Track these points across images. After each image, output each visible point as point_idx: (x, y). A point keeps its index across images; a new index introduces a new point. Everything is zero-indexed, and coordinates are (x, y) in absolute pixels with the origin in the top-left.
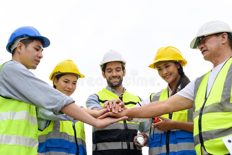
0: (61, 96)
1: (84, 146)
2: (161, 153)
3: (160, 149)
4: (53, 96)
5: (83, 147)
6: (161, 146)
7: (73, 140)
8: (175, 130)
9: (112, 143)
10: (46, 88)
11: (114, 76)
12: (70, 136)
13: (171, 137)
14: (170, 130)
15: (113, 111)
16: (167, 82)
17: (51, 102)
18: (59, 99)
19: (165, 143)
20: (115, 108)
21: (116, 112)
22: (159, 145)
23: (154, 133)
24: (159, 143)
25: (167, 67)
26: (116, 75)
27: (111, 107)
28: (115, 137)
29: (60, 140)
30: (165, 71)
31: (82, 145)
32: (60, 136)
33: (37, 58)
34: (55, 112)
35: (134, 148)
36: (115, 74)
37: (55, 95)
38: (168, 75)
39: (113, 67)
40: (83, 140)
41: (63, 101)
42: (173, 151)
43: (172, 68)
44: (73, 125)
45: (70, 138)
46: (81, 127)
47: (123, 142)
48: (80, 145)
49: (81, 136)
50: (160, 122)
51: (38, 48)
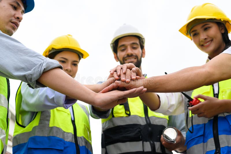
0: (41, 59)
1: (89, 149)
2: (208, 150)
3: (205, 146)
4: (26, 58)
5: (87, 149)
6: (206, 142)
7: (70, 139)
8: (226, 114)
9: (128, 143)
10: (16, 46)
11: (129, 54)
12: (65, 133)
13: (221, 126)
14: (217, 116)
15: (123, 78)
16: (207, 52)
17: (23, 65)
18: (36, 62)
19: (212, 134)
20: (125, 74)
21: (128, 80)
22: (202, 140)
23: (194, 124)
24: (202, 137)
25: (206, 29)
26: (132, 53)
27: (118, 74)
28: (132, 134)
29: (49, 138)
30: (203, 36)
31: (85, 147)
32: (50, 133)
33: (13, 18)
34: (30, 83)
35: (162, 151)
36: (130, 51)
37: (31, 56)
38: (208, 42)
39: (128, 43)
40: (87, 141)
41: (41, 65)
42: (227, 145)
43: (214, 31)
44: (73, 119)
45: (66, 135)
46: (85, 122)
47: (145, 143)
48: (83, 146)
49: (84, 134)
50: (200, 104)
51: (16, 5)
